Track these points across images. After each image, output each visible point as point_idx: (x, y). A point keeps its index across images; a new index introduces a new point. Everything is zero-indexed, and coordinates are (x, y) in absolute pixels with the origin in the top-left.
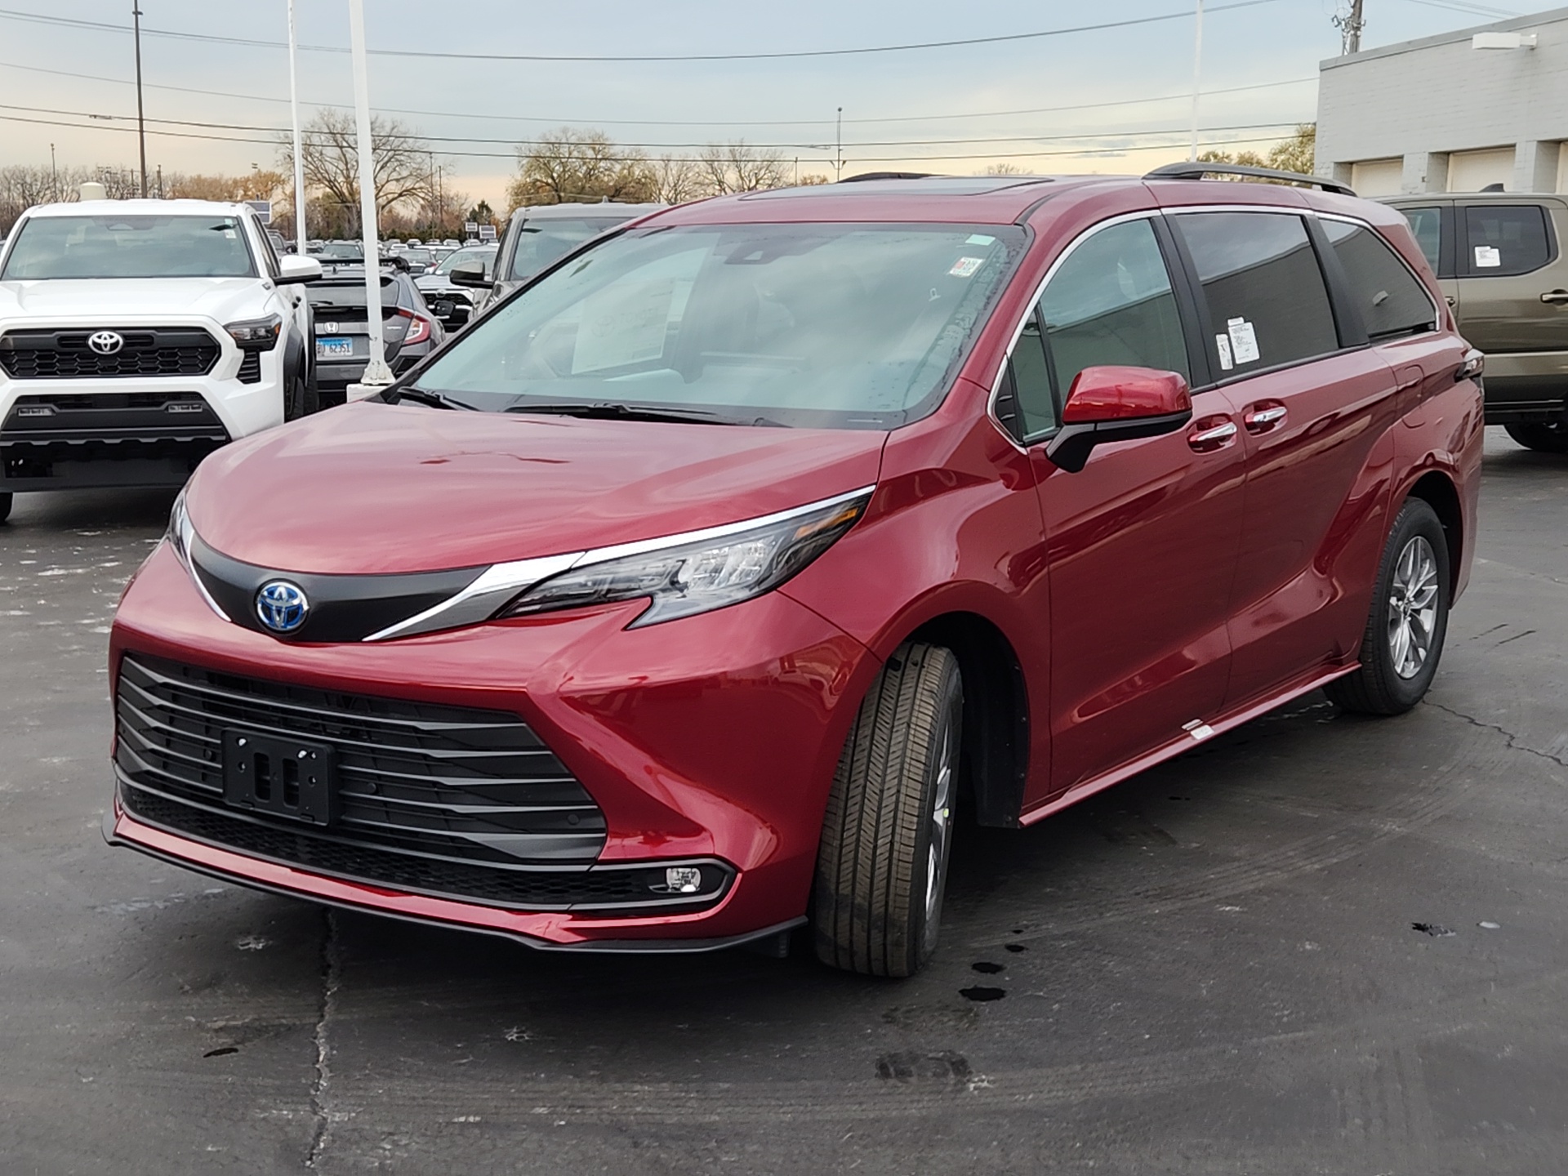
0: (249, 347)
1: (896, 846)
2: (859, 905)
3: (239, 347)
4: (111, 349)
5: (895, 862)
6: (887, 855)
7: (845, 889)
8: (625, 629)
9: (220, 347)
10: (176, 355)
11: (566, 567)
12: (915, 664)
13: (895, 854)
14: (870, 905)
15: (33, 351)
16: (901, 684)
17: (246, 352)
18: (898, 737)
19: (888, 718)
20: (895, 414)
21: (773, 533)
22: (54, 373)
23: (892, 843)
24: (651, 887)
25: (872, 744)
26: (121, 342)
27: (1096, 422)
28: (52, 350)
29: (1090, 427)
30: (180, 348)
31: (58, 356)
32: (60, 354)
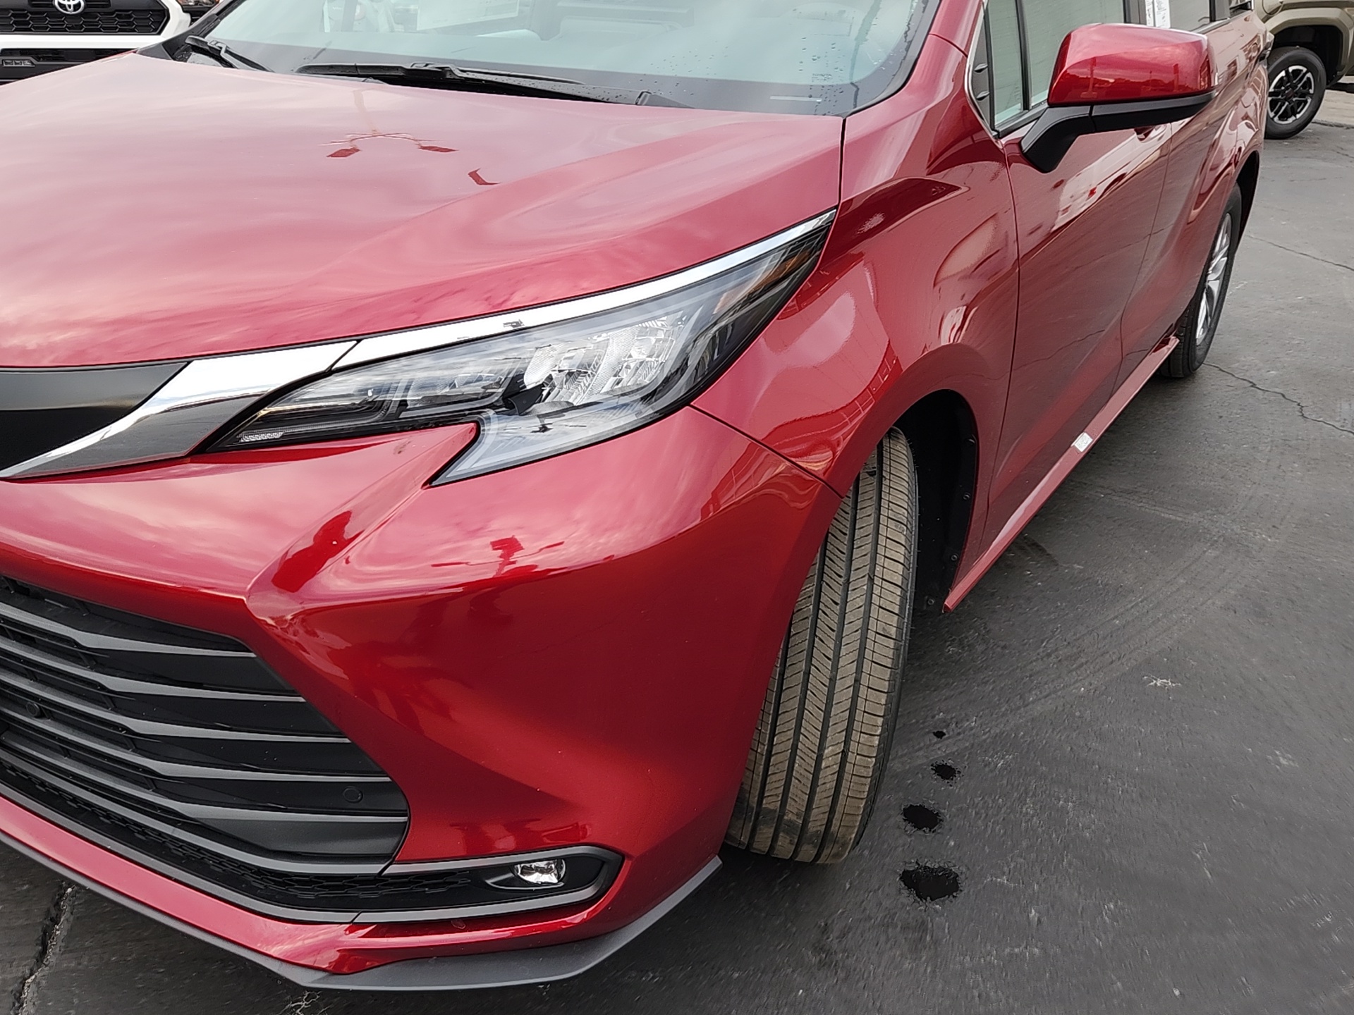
0: (194, 11)
1: (851, 757)
2: (790, 821)
3: (184, 11)
4: (75, 10)
5: (846, 775)
6: (836, 768)
7: (772, 803)
8: (429, 483)
9: (168, 10)
10: (130, 16)
11: (323, 367)
12: (872, 474)
13: (849, 767)
14: (805, 822)
15: (7, 10)
16: (855, 508)
17: (192, 16)
18: (856, 600)
19: (840, 567)
20: (841, 89)
21: (687, 302)
22: (29, 30)
23: (844, 754)
24: (489, 882)
25: (817, 608)
26: (83, 4)
27: (1092, 104)
28: (24, 10)
29: (1082, 111)
30: (134, 11)
31: (30, 15)
32: (31, 13)
